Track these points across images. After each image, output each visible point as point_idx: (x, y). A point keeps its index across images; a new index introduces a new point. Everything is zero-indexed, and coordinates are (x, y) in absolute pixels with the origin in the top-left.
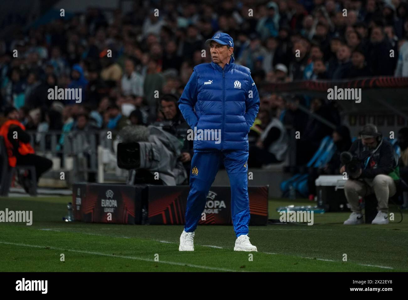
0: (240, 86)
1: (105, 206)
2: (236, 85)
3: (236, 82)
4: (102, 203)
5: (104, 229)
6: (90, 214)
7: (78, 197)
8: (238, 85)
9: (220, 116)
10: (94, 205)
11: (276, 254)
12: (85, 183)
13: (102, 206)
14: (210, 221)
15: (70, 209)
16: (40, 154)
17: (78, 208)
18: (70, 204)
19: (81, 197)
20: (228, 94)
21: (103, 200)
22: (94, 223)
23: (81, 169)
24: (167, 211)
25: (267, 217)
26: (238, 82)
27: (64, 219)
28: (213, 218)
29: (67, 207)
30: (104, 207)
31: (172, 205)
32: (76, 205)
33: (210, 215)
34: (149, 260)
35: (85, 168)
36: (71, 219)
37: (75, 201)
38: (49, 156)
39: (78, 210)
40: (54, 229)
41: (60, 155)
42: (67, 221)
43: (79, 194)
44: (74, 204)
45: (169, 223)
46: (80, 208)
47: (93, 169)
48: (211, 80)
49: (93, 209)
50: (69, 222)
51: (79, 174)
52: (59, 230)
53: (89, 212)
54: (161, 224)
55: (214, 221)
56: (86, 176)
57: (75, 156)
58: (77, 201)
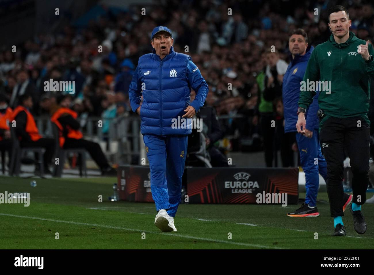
0: (175, 75)
1: (147, 186)
2: (172, 74)
3: (172, 70)
4: (145, 184)
5: (147, 208)
6: (134, 194)
7: (122, 178)
8: (173, 74)
9: (157, 104)
10: (137, 186)
11: (307, 231)
12: (128, 165)
13: (145, 186)
14: (245, 200)
15: (116, 190)
16: (88, 138)
17: (123, 189)
18: (116, 184)
19: (125, 178)
20: (164, 82)
21: (145, 181)
22: (137, 202)
23: (125, 153)
24: (204, 191)
25: (298, 196)
26: (174, 70)
27: (110, 199)
28: (247, 197)
29: (113, 188)
30: (147, 188)
31: (209, 186)
32: (121, 186)
33: (244, 195)
34: (188, 237)
35: (128, 151)
36: (116, 198)
37: (120, 182)
38: (96, 140)
39: (123, 191)
40: (101, 208)
41: (106, 139)
42: (113, 200)
43: (123, 176)
44: (119, 185)
45: (206, 203)
46: (125, 188)
47: (136, 152)
48: (150, 71)
49: (137, 189)
50: (114, 201)
51: (124, 156)
52: (106, 209)
53: (133, 192)
54: (200, 203)
55: (247, 200)
56: (130, 159)
57: (119, 140)
58: (122, 182)
